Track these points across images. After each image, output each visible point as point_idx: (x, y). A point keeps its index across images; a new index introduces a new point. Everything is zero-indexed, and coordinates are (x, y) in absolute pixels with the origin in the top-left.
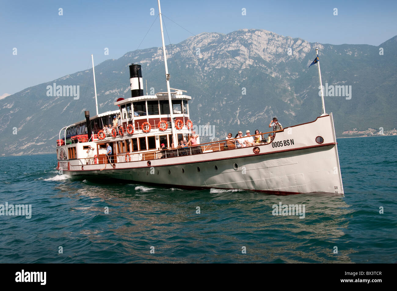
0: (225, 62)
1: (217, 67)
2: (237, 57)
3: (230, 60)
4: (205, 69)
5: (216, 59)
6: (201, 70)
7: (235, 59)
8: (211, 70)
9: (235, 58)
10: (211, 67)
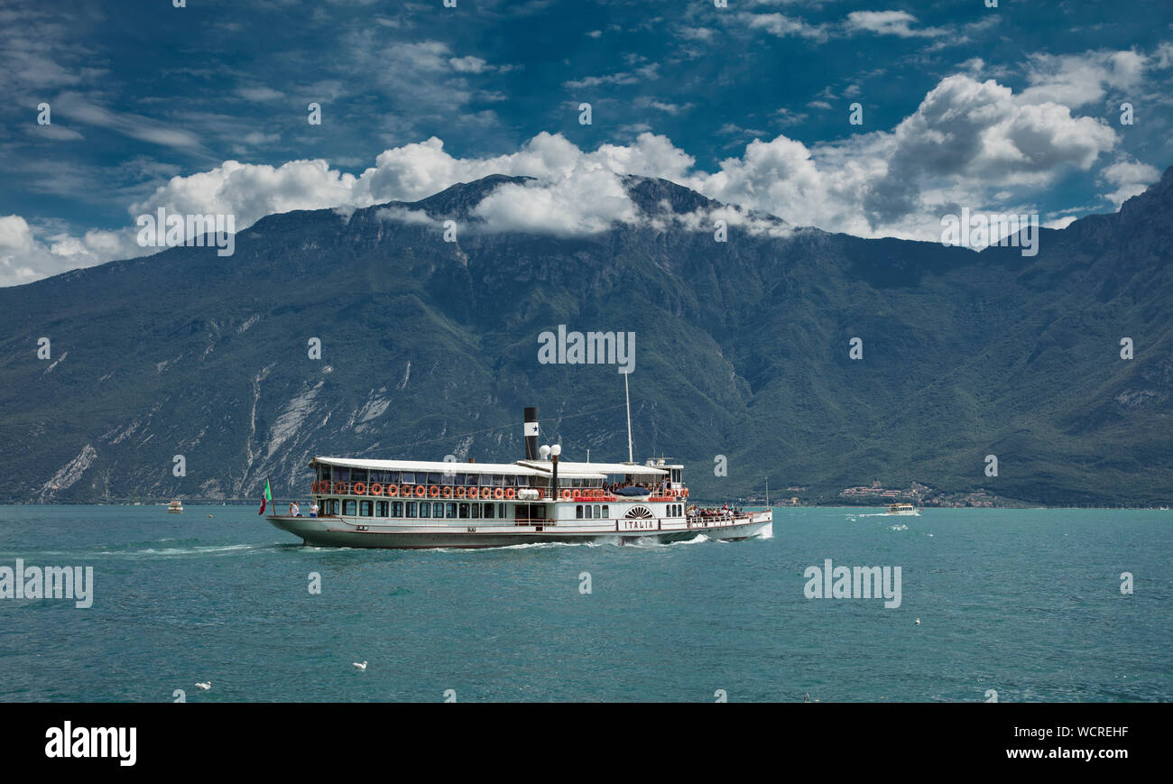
0: (544, 266)
1: (519, 279)
2: (579, 253)
3: (560, 259)
4: (485, 280)
5: (518, 254)
6: (471, 281)
7: (573, 257)
8: (500, 285)
9: (575, 255)
10: (502, 277)
